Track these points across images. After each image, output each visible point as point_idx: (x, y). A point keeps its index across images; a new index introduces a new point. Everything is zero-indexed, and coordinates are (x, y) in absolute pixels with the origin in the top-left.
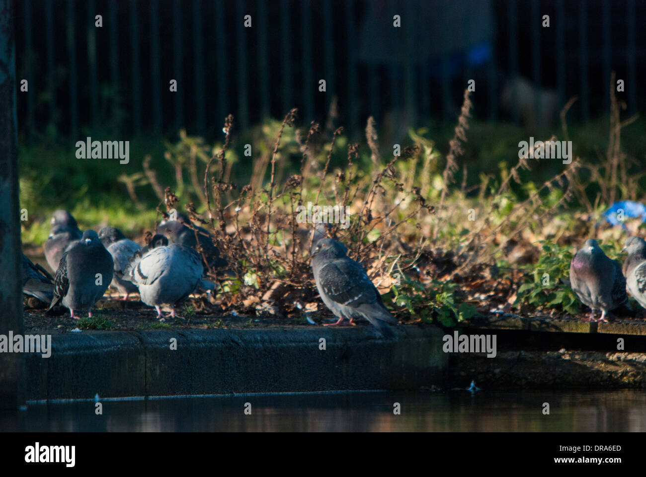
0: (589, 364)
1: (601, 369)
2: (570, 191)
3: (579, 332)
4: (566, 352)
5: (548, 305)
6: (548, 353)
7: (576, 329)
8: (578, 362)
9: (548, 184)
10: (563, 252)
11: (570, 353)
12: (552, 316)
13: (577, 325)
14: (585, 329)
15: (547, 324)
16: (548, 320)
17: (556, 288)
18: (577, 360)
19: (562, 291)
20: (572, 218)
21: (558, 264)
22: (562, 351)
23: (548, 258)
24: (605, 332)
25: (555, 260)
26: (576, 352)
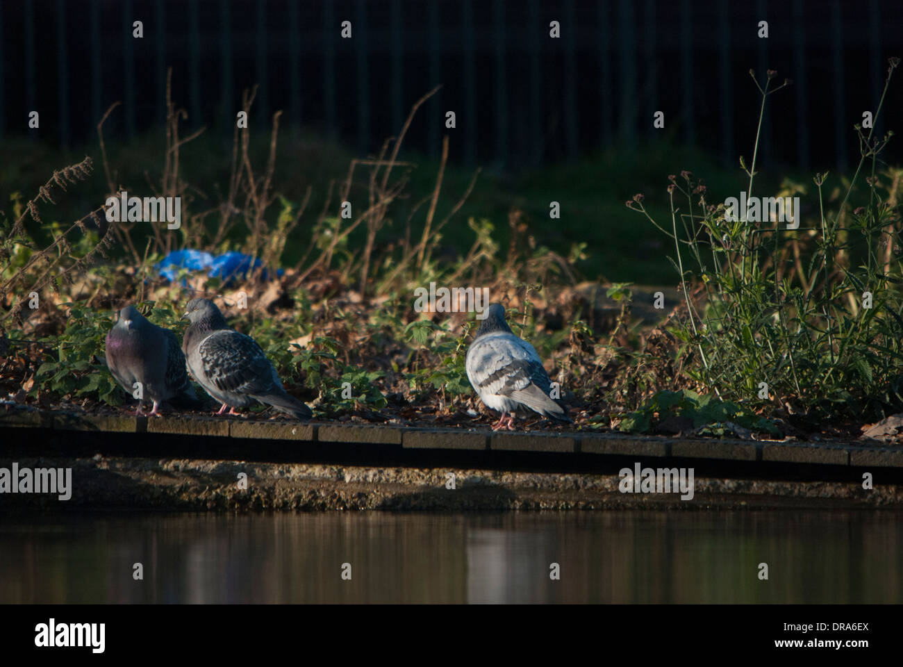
0: (134, 475)
1: (151, 483)
2: (109, 233)
3: (122, 430)
4: (103, 459)
5: (79, 393)
6: (78, 460)
7: (117, 427)
8: (119, 473)
9: (79, 223)
10: (100, 319)
11: (109, 460)
12: (83, 409)
13: (118, 421)
14: (130, 427)
15: (78, 419)
16: (77, 415)
17: (90, 369)
18: (117, 469)
19: (99, 373)
20: (113, 271)
21: (93, 336)
22: (97, 457)
23: (78, 327)
24: (158, 431)
25: (89, 330)
26: (117, 459)
